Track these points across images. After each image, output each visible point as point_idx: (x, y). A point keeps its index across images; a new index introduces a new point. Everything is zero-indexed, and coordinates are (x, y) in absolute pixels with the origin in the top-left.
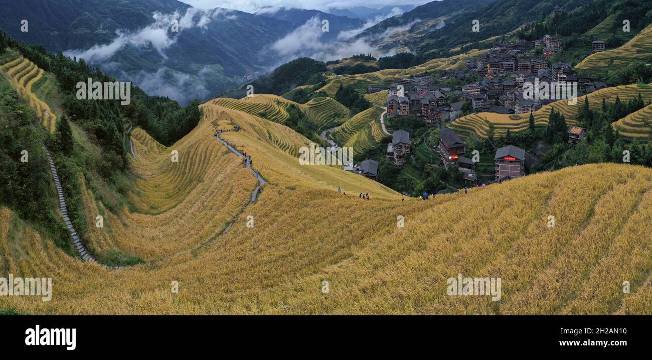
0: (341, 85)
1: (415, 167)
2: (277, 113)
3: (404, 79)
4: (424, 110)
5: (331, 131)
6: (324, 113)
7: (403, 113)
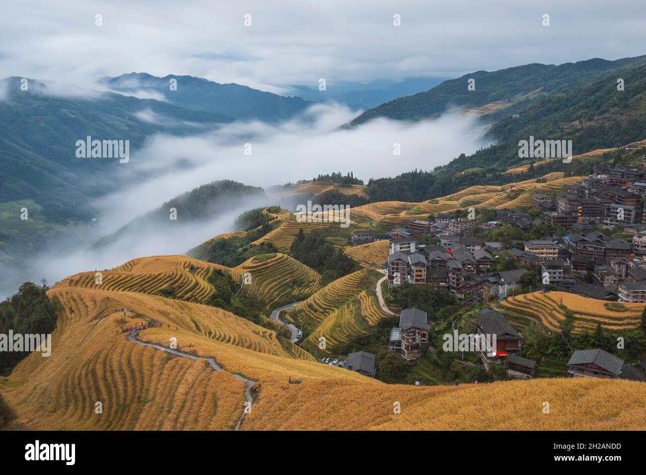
0: (301, 231)
1: (435, 363)
2: (193, 288)
3: (417, 222)
4: (454, 278)
5: (289, 308)
6: (273, 281)
7: (417, 280)
